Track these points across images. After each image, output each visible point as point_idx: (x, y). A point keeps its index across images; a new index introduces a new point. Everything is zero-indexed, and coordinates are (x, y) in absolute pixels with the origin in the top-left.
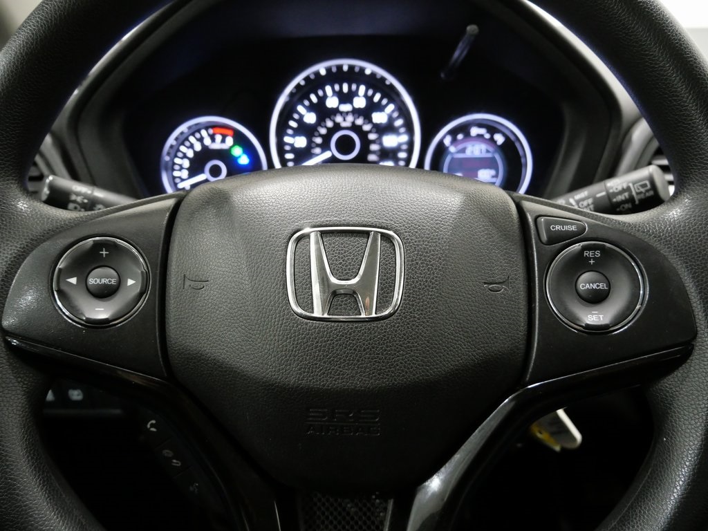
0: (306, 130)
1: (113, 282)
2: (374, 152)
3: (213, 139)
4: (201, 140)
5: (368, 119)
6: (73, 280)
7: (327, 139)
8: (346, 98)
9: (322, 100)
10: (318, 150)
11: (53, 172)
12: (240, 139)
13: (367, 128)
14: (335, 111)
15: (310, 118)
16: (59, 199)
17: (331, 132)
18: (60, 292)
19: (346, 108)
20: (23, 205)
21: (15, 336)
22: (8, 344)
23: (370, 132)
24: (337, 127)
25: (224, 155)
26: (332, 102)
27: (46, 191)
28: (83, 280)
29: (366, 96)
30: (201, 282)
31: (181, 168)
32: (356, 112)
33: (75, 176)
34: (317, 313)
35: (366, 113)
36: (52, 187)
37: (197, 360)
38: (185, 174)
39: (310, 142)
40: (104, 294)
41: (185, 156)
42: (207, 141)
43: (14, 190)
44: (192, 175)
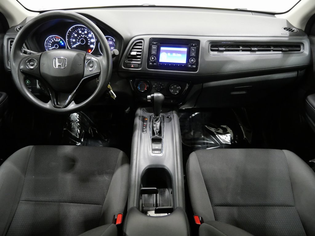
0: (75, 38)
1: (33, 64)
2: (89, 43)
3: (56, 40)
4: (53, 39)
5: (87, 36)
6: (28, 63)
7: (79, 39)
8: (83, 31)
9: (78, 31)
10: (78, 42)
11: (24, 48)
12: (61, 40)
13: (87, 38)
14: (81, 34)
15: (76, 35)
16: (25, 52)
17: (80, 38)
18: (27, 65)
19: (83, 33)
20: (21, 54)
21: (22, 70)
22: (21, 71)
23: (88, 39)
24: (81, 37)
25: (58, 43)
26: (80, 32)
27: (23, 51)
28: (29, 63)
29: (87, 31)
30: (44, 64)
31: (50, 45)
32: (85, 34)
33: (28, 49)
34: (57, 68)
35: (87, 34)
36: (24, 51)
37: (44, 73)
38: (50, 47)
39: (76, 40)
40: (32, 65)
41: (50, 43)
42: (55, 40)
43: (20, 52)
44: (51, 47)
